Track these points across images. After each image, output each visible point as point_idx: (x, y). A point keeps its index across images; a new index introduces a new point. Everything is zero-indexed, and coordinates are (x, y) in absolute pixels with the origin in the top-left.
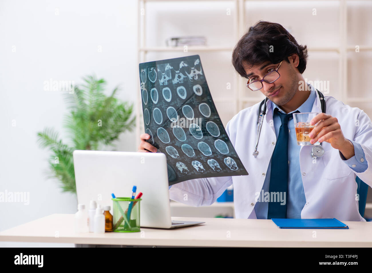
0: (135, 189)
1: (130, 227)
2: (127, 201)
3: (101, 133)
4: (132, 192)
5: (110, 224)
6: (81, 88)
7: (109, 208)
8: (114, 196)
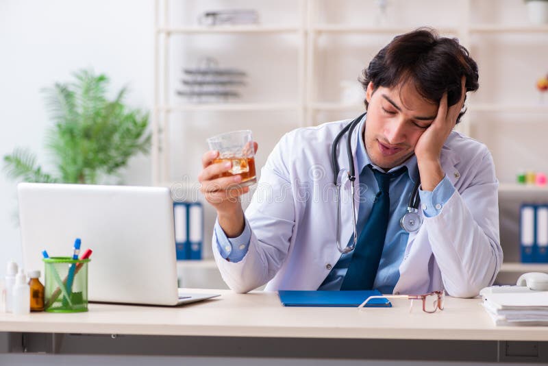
0: (78, 244)
1: (70, 304)
2: (66, 262)
3: (101, 156)
4: (74, 248)
5: (40, 300)
6: (71, 89)
7: (39, 273)
8: (46, 255)
